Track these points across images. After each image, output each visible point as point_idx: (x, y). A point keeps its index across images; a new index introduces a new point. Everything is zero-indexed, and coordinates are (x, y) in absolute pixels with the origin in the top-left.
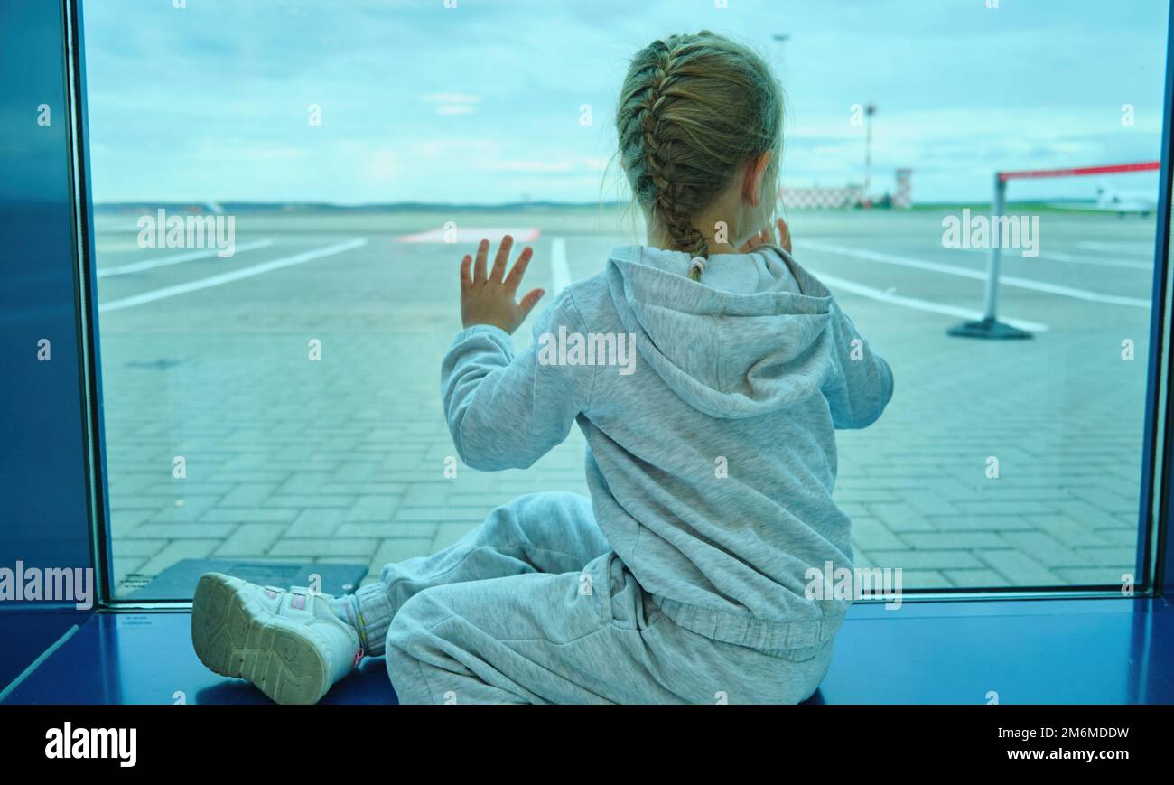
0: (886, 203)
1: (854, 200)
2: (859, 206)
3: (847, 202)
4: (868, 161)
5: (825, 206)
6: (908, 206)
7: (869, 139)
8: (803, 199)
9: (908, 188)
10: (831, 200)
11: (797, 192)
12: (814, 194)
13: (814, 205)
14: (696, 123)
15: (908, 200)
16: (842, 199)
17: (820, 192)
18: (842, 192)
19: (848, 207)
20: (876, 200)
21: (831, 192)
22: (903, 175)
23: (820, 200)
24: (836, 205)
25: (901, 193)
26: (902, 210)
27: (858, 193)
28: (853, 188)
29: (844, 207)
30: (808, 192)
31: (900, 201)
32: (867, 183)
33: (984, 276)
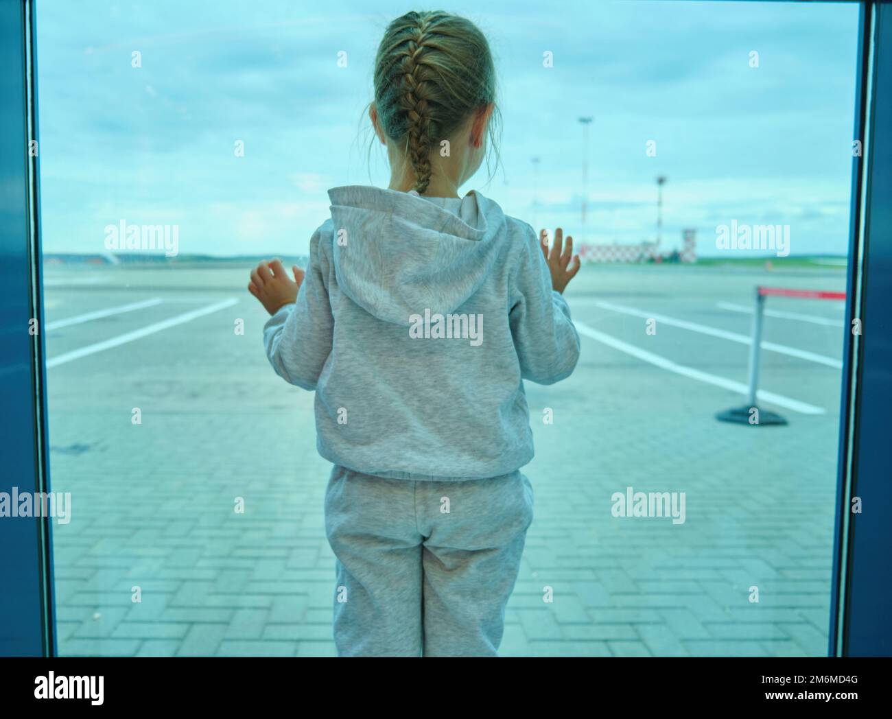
0: (675, 258)
1: (647, 255)
2: (652, 260)
3: (641, 257)
4: (659, 223)
5: (623, 260)
6: (693, 260)
7: (660, 204)
8: (604, 254)
9: (693, 245)
10: (628, 255)
11: (599, 248)
12: (613, 250)
13: (613, 259)
14: (447, 68)
15: (693, 255)
16: (637, 255)
17: (618, 248)
18: (637, 248)
19: (643, 262)
20: (666, 255)
21: (628, 248)
22: (689, 235)
23: (618, 255)
24: (632, 259)
25: (687, 250)
26: (688, 263)
27: (651, 250)
28: (646, 245)
29: (638, 261)
30: (609, 248)
31: (687, 256)
32: (659, 242)
33: (749, 341)
